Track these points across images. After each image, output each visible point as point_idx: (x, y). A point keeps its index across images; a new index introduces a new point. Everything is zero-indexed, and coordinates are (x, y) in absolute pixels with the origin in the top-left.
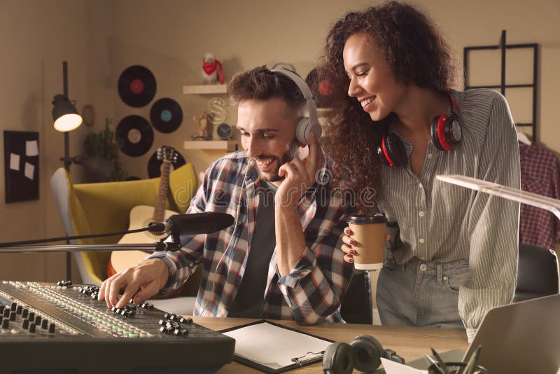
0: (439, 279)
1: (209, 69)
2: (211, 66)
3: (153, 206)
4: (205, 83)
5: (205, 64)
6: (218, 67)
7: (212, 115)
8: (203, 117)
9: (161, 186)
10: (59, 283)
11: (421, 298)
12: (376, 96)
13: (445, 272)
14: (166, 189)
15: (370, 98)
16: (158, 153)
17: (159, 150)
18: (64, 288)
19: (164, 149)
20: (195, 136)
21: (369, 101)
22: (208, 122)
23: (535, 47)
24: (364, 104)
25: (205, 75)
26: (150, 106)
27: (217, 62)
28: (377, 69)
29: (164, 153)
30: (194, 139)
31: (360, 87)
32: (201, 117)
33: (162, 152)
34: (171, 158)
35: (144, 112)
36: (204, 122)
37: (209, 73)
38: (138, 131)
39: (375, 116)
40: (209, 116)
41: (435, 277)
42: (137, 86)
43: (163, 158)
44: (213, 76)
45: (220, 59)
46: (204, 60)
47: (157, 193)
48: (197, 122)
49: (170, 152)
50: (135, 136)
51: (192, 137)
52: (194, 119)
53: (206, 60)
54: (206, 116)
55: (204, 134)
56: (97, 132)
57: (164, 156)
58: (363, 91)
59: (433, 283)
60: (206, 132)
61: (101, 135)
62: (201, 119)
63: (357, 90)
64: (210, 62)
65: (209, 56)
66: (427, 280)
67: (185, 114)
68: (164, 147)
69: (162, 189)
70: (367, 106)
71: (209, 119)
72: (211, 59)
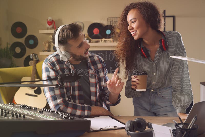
0: (158, 94)
1: (50, 24)
2: (50, 22)
3: (30, 77)
4: (48, 29)
5: (48, 21)
6: (53, 23)
7: (50, 42)
8: (47, 43)
9: (33, 69)
10: (9, 104)
11: (152, 101)
12: (137, 31)
13: (160, 91)
14: (35, 70)
15: (135, 31)
16: (31, 56)
17: (31, 55)
18: (12, 105)
19: (33, 55)
20: (44, 50)
21: (134, 32)
22: (49, 44)
23: (174, 17)
24: (132, 33)
25: (48, 26)
26: (24, 38)
27: (53, 21)
28: (139, 21)
29: (34, 56)
30: (44, 51)
31: (132, 27)
32: (46, 42)
33: (32, 56)
34: (36, 58)
35: (22, 40)
36: (47, 45)
37: (50, 25)
38: (19, 48)
39: (136, 38)
40: (49, 42)
41: (157, 93)
42: (19, 30)
43: (33, 58)
44: (51, 26)
45: (54, 20)
46: (48, 19)
47: (31, 72)
48: (45, 44)
49: (36, 56)
50: (18, 50)
51: (43, 50)
52: (43, 43)
53: (49, 20)
54: (48, 42)
55: (47, 49)
56: (3, 48)
57: (34, 57)
58: (133, 28)
59: (156, 95)
60: (48, 48)
61: (4, 49)
62: (46, 43)
63: (131, 28)
64: (50, 20)
65: (50, 18)
66: (154, 94)
67: (39, 41)
68: (33, 54)
69: (34, 70)
70: (133, 34)
71: (49, 43)
72: (51, 19)
